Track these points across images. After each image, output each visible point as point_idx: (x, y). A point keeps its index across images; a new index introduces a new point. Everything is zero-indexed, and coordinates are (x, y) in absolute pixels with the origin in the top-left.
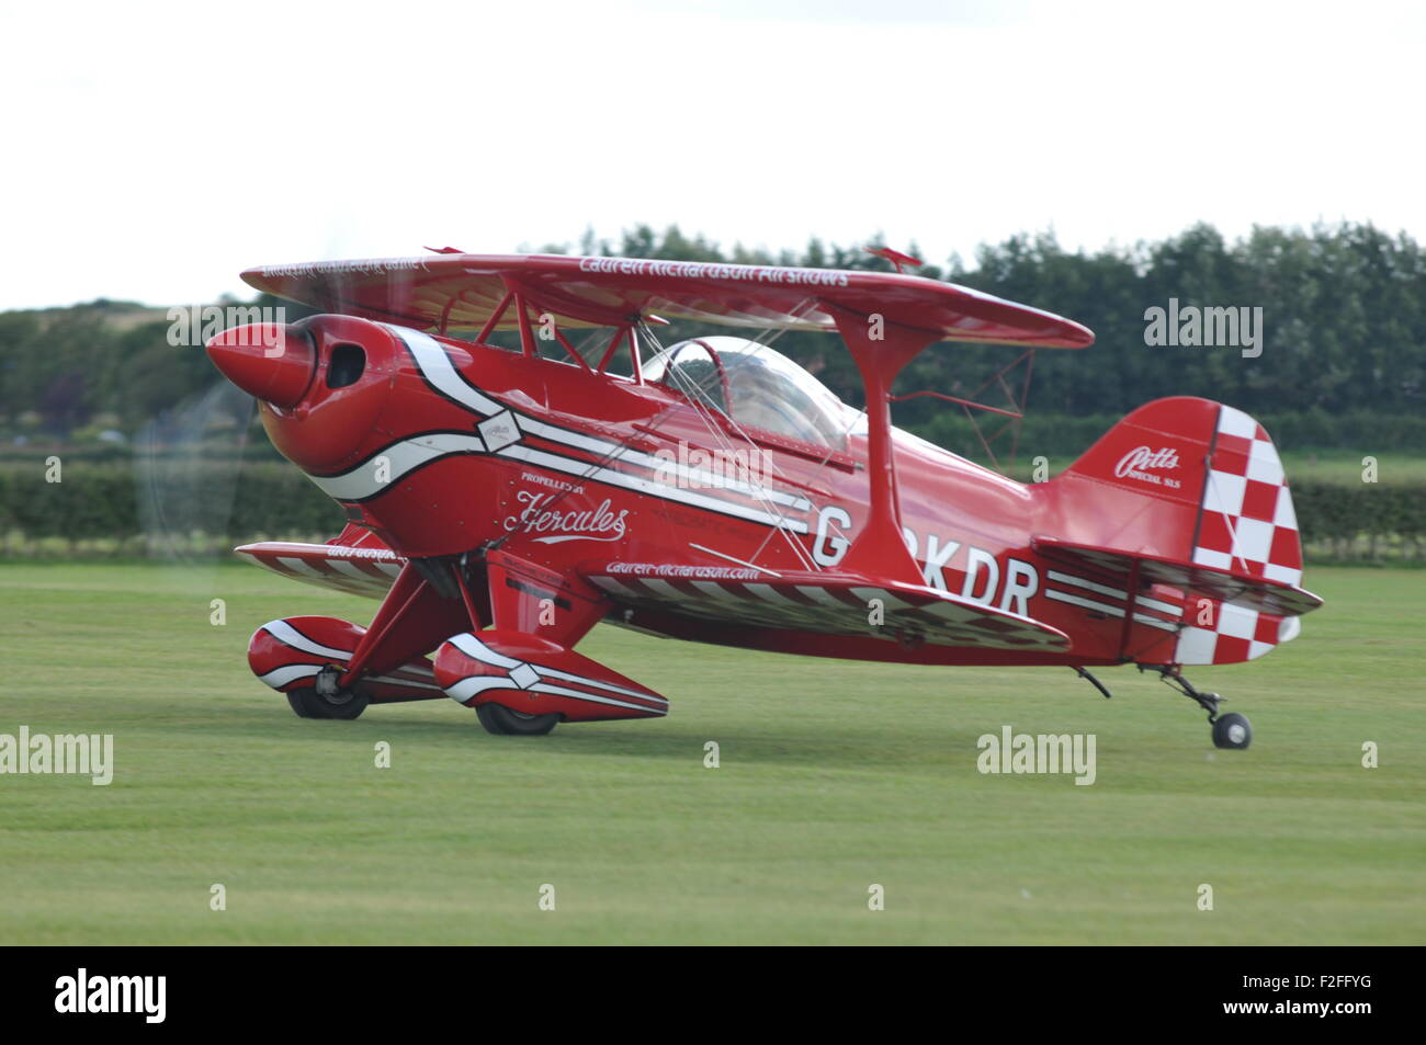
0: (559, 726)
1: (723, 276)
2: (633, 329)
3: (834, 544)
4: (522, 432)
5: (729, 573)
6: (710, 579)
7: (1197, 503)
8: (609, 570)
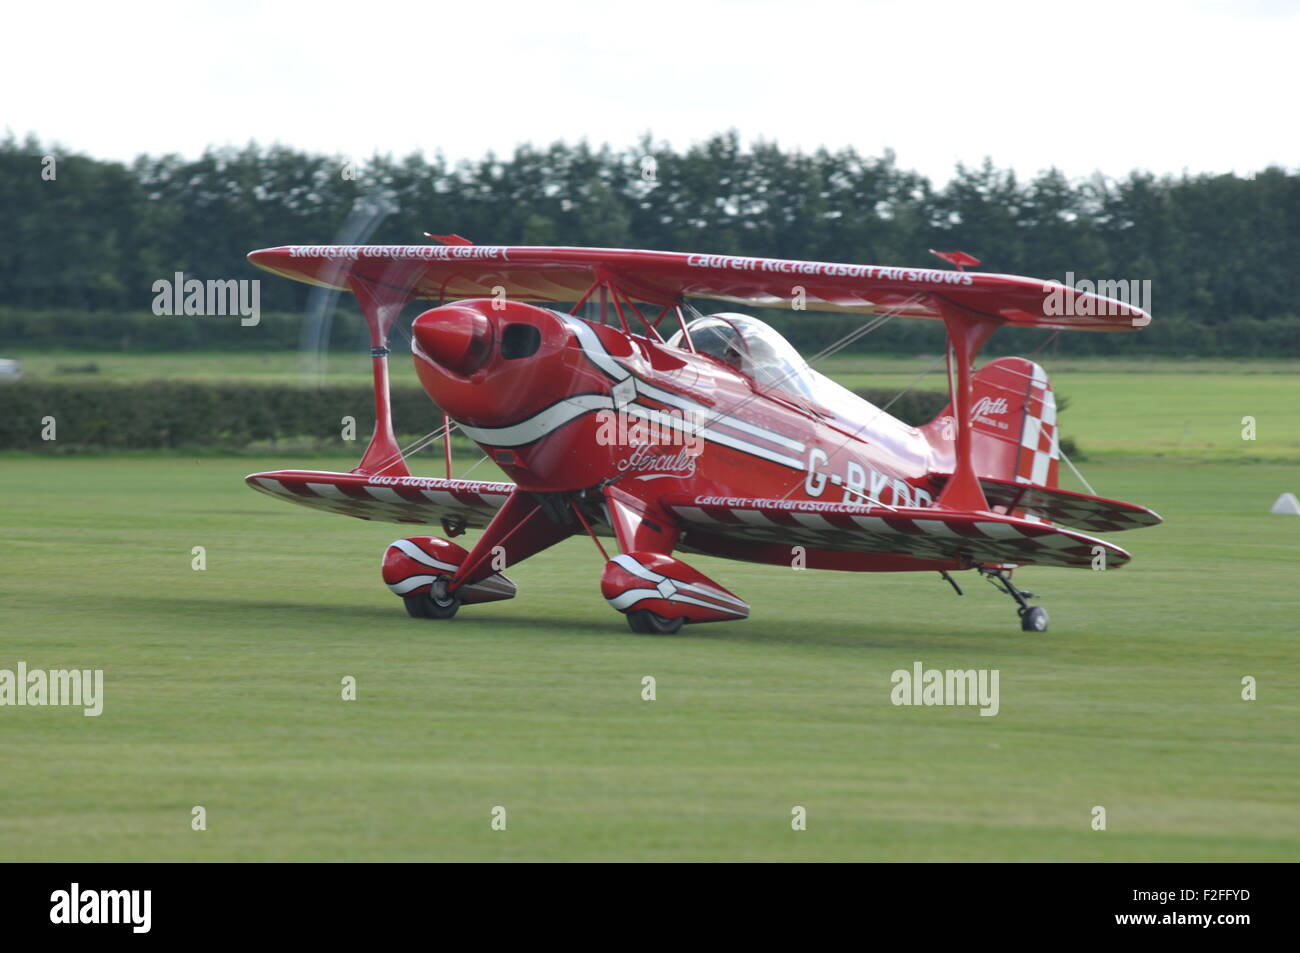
0: (685, 626)
1: (840, 274)
2: (678, 309)
3: (818, 479)
4: (638, 393)
5: (837, 506)
6: (815, 512)
7: (1017, 441)
8: (697, 501)
